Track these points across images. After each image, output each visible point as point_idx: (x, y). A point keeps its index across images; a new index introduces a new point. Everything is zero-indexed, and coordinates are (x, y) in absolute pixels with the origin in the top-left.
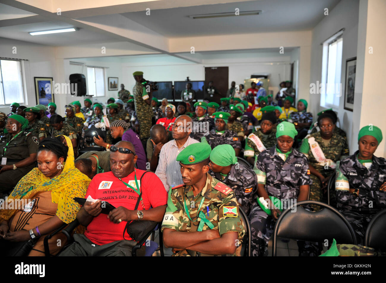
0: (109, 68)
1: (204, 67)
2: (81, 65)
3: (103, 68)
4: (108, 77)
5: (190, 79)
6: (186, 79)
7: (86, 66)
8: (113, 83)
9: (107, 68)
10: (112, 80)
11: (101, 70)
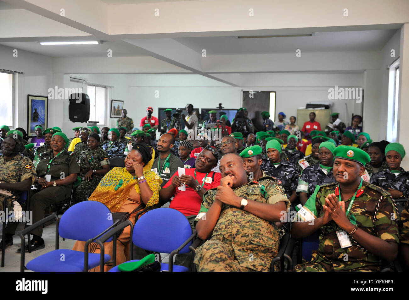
0: (113, 87)
1: (242, 90)
2: (81, 82)
3: (105, 87)
4: (111, 100)
5: (222, 106)
6: (218, 106)
7: (86, 83)
8: (116, 108)
9: (111, 87)
10: (115, 104)
11: (104, 89)
